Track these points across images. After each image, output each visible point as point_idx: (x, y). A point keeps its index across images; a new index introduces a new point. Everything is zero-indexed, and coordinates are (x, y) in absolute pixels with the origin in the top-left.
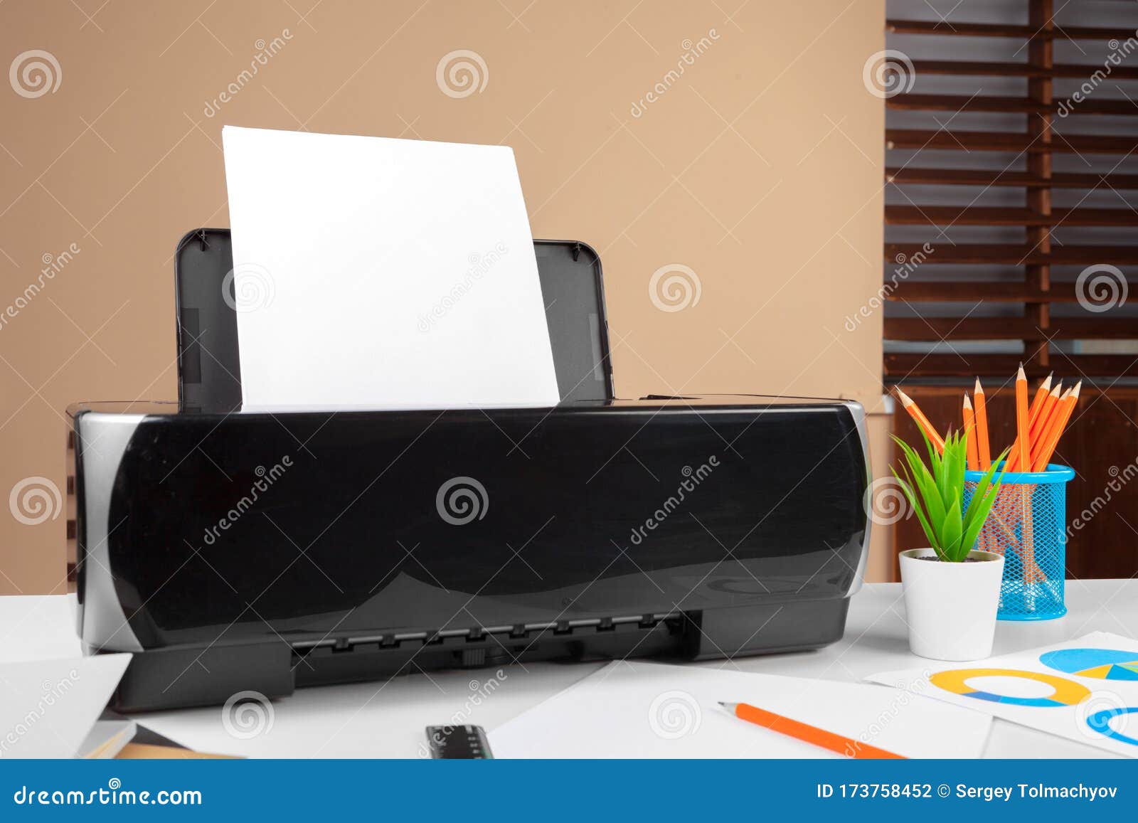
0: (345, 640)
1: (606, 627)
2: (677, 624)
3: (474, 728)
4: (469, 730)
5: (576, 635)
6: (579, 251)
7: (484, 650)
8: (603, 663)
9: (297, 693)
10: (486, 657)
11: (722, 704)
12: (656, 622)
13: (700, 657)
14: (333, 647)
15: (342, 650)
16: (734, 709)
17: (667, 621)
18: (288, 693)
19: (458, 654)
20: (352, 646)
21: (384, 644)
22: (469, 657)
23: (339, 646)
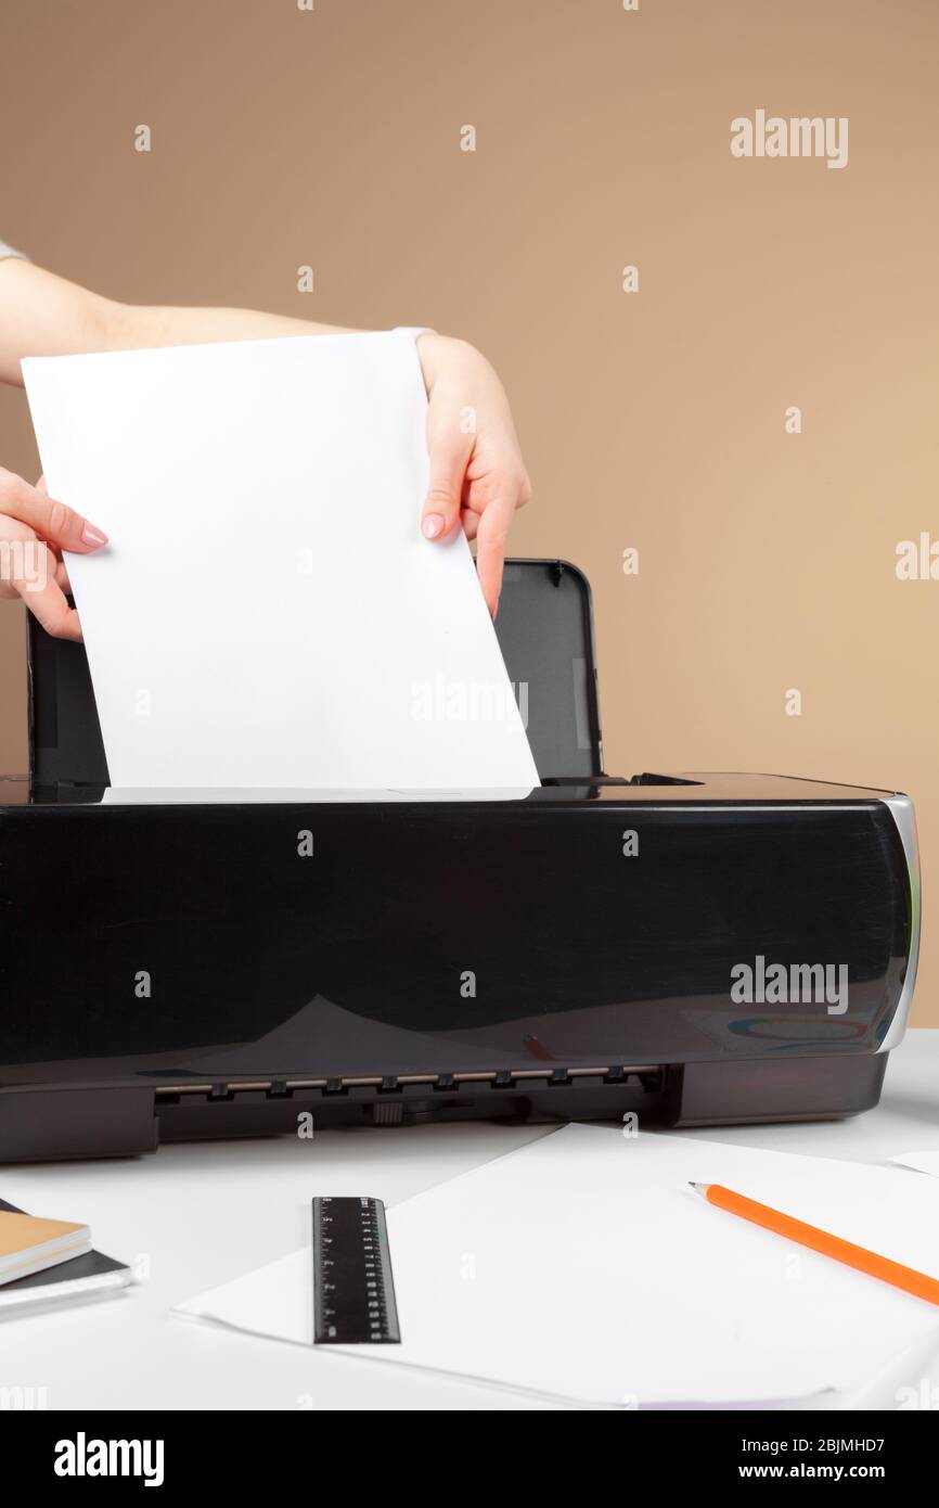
0: (222, 1086)
1: (561, 1080)
2: (655, 1080)
3: (371, 1202)
4: (365, 1204)
5: (521, 1088)
6: (559, 574)
7: (401, 1105)
8: (554, 1127)
9: (161, 1149)
10: (404, 1113)
11: (693, 1184)
12: (626, 1075)
13: (680, 1123)
14: (208, 1094)
15: (220, 1098)
16: (705, 1192)
17: (642, 1075)
18: (152, 1150)
19: (368, 1108)
20: (232, 1093)
21: (273, 1092)
22: (381, 1113)
23: (215, 1093)
